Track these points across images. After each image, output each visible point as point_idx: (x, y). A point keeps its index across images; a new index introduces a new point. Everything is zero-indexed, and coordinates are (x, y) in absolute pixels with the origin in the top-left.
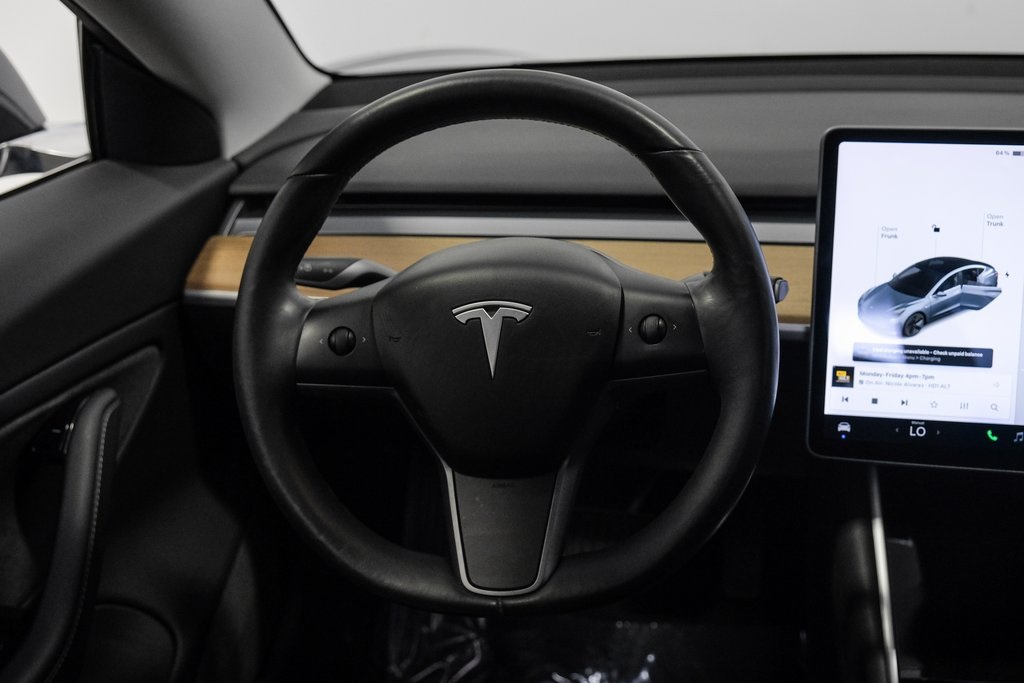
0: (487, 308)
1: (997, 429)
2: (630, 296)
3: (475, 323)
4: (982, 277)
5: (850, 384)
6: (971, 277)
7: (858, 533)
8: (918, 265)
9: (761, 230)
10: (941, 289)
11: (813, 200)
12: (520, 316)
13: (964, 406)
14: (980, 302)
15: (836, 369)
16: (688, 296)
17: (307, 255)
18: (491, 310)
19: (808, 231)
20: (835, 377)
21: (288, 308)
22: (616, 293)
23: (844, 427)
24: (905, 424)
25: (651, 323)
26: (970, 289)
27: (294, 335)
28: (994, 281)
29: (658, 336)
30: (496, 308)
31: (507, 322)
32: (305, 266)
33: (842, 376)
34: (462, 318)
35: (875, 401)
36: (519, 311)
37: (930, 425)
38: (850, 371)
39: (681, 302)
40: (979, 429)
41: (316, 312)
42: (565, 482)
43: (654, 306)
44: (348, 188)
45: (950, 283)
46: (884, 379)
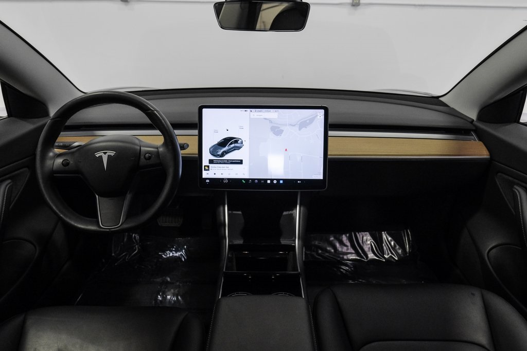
0: (104, 153)
1: (245, 179)
2: (142, 148)
3: (101, 157)
4: (239, 142)
5: (209, 170)
6: (236, 142)
7: (222, 208)
8: (223, 139)
9: (177, 132)
10: (229, 145)
11: (196, 124)
12: (112, 154)
13: (237, 174)
14: (239, 148)
15: (205, 166)
16: (157, 148)
17: (57, 141)
18: (105, 153)
19: (196, 132)
20: (205, 168)
21: (51, 154)
22: (139, 148)
23: (208, 181)
24: (223, 179)
25: (147, 155)
26: (236, 145)
27: (52, 162)
28: (242, 143)
29: (150, 158)
30: (106, 153)
31: (109, 156)
32: (56, 144)
33: (207, 168)
34: (97, 156)
35: (215, 174)
36: (112, 153)
37: (228, 179)
38: (208, 167)
39: (156, 150)
40: (241, 180)
41: (59, 155)
42: (129, 197)
43: (148, 151)
44: (66, 124)
45: (231, 144)
46: (222, 168)
